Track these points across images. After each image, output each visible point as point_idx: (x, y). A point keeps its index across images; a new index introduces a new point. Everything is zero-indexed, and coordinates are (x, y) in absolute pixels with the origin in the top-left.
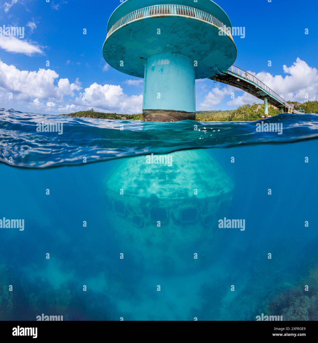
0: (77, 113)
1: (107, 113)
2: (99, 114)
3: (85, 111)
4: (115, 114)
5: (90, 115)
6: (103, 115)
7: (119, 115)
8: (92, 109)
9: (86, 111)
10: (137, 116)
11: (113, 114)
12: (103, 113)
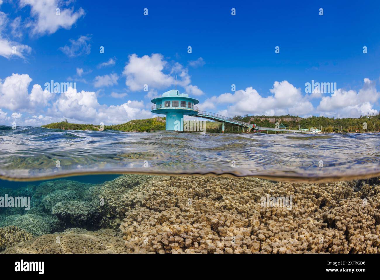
0: (49, 125)
1: (83, 125)
2: (75, 126)
3: (58, 122)
4: (92, 125)
5: (64, 127)
6: (79, 126)
7: (96, 126)
8: (66, 120)
9: (60, 123)
10: (116, 127)
11: (90, 126)
12: (79, 125)
